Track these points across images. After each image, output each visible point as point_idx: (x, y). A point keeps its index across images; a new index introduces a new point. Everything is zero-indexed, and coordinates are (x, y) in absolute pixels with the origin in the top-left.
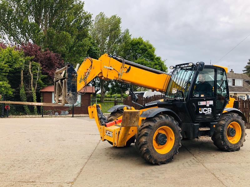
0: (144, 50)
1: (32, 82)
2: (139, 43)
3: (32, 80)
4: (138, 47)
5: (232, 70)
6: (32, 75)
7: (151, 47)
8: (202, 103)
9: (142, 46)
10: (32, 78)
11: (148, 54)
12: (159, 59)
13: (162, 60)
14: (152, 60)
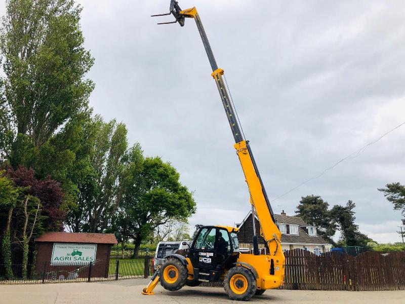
0: (164, 176)
1: (25, 227)
2: (156, 164)
3: (26, 224)
4: (156, 172)
5: (283, 211)
6: (27, 216)
7: (173, 172)
8: (202, 254)
9: (161, 170)
10: (27, 220)
11: (170, 182)
12: (185, 190)
13: (189, 191)
14: (176, 191)
